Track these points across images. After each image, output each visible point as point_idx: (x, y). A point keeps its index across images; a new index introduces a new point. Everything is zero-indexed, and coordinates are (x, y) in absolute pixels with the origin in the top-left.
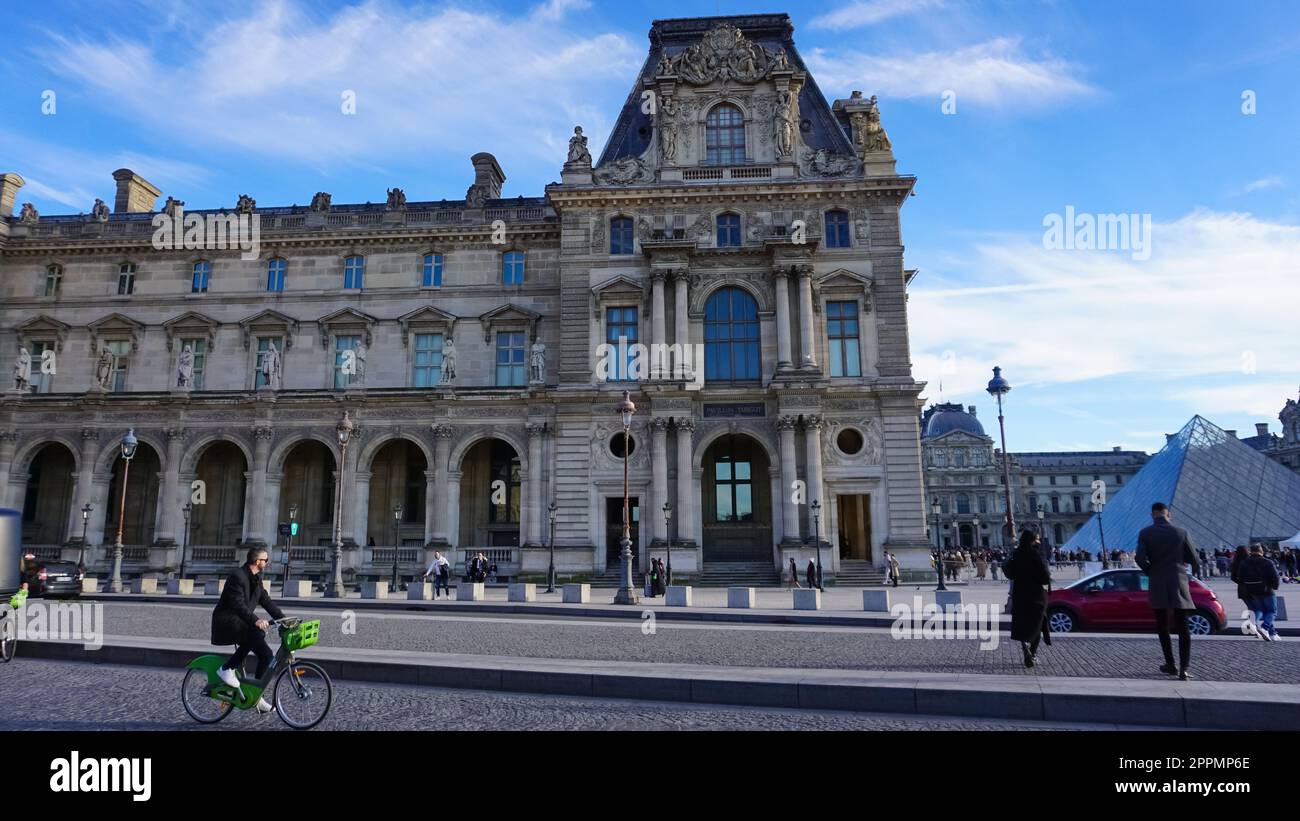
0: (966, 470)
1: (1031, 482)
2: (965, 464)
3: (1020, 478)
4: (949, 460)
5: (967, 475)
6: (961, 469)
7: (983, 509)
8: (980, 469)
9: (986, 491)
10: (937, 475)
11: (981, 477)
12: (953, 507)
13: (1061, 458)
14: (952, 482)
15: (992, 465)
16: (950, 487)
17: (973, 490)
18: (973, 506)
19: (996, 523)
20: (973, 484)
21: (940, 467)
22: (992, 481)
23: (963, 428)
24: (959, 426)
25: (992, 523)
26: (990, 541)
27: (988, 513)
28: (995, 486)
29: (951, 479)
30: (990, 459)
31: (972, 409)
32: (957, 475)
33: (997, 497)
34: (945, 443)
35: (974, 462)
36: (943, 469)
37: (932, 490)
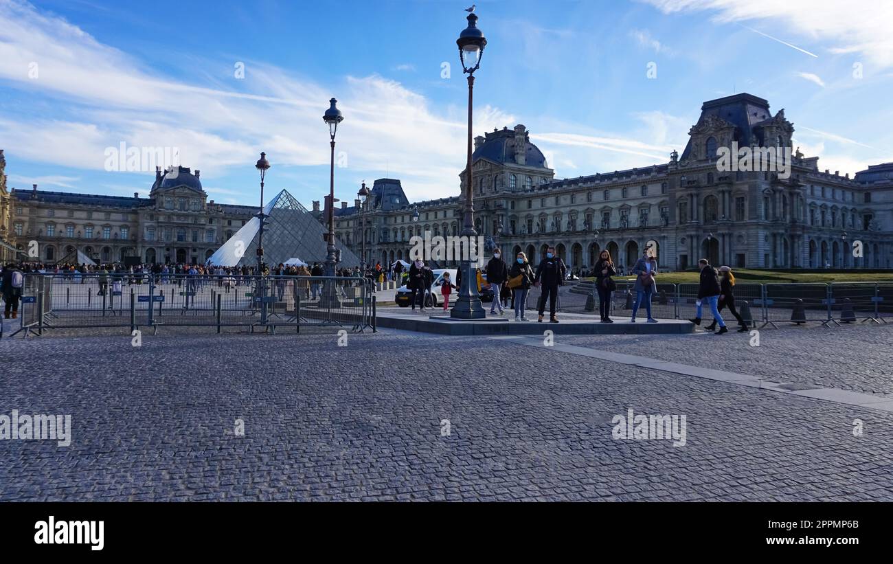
0: (185, 212)
1: (230, 223)
2: (186, 209)
3: (222, 221)
4: (175, 205)
5: (186, 216)
6: (183, 212)
7: (195, 239)
8: (196, 212)
9: (197, 227)
10: (164, 214)
11: (196, 217)
12: (174, 237)
13: (251, 210)
14: (175, 220)
15: (204, 211)
16: (173, 223)
17: (190, 226)
18: (188, 236)
19: (202, 249)
20: (190, 222)
21: (167, 209)
22: (203, 221)
23: (187, 184)
24: (185, 183)
25: (200, 248)
26: (198, 260)
27: (198, 242)
28: (205, 225)
29: (175, 217)
30: (203, 206)
31: (197, 172)
32: (179, 216)
33: (205, 232)
34: (174, 193)
35: (192, 208)
36: (170, 211)
37: (160, 224)
